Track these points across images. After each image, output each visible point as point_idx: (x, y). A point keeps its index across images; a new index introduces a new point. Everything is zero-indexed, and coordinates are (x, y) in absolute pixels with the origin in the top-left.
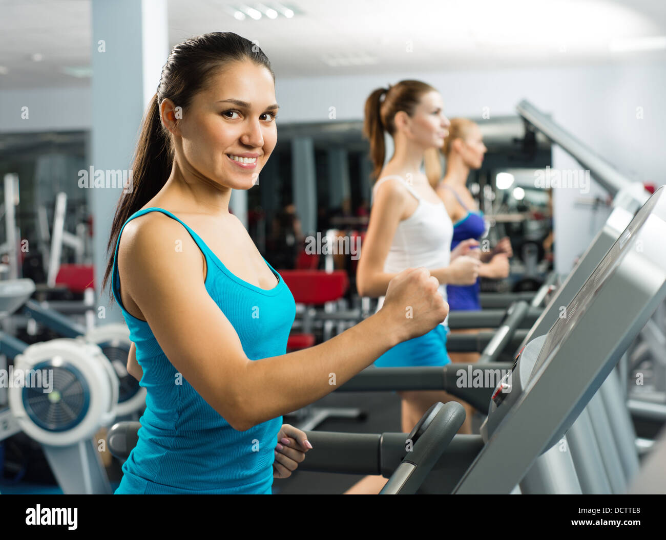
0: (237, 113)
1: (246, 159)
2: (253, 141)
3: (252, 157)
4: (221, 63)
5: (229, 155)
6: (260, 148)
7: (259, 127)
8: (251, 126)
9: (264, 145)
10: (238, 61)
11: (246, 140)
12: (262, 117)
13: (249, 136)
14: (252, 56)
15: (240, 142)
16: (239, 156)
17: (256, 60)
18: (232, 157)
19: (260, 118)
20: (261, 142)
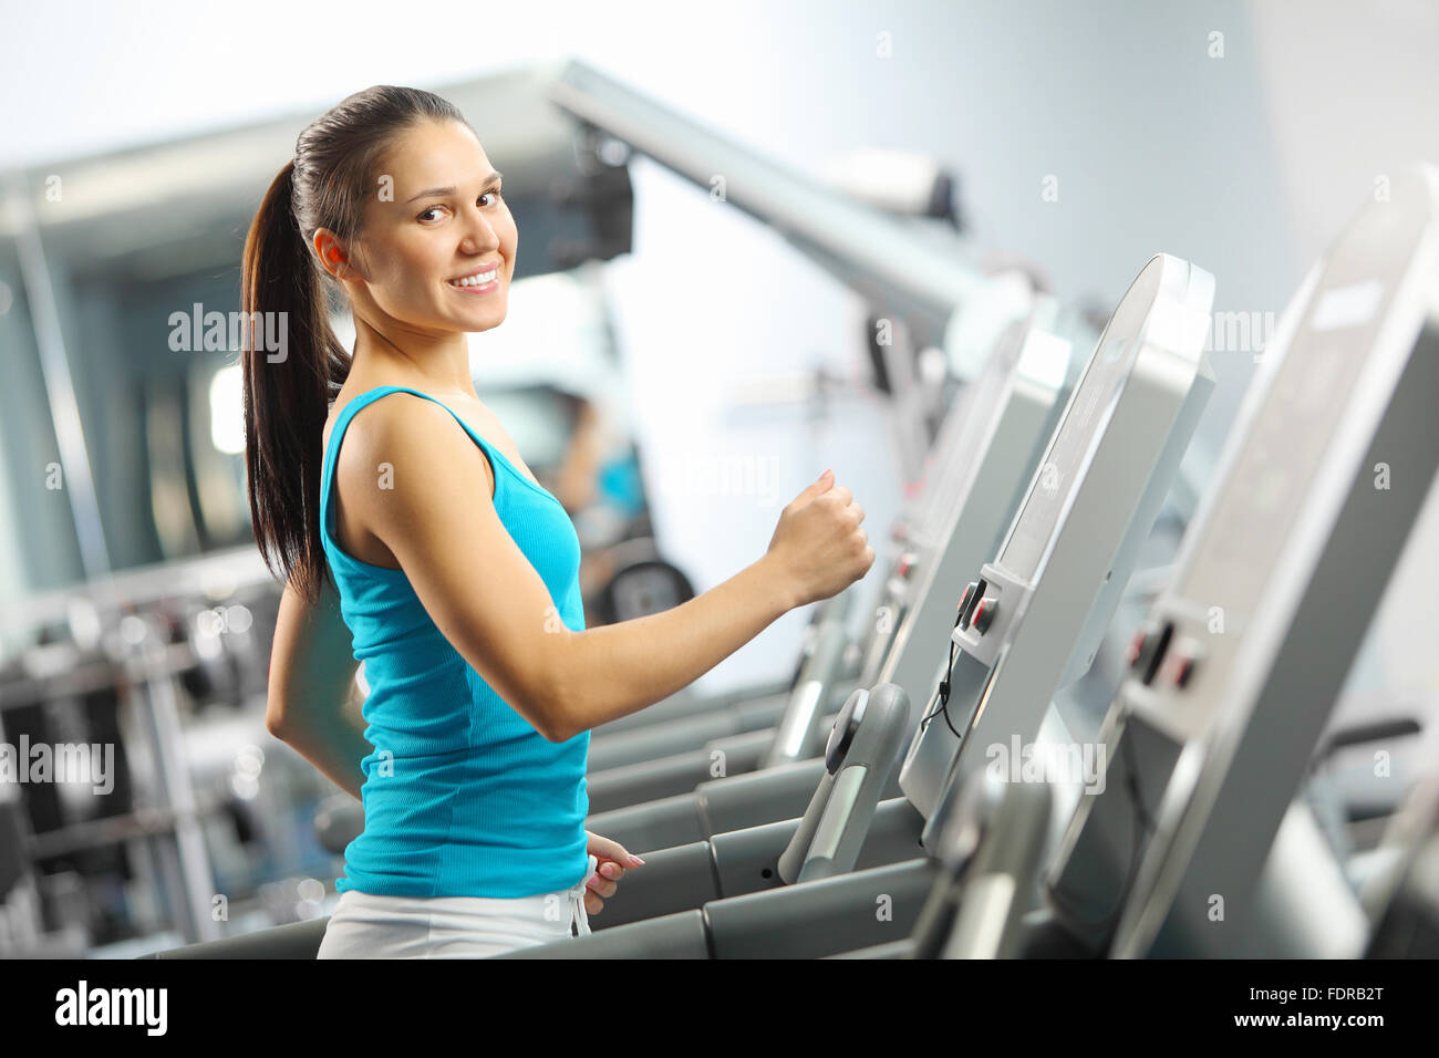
0: (441, 209)
1: (480, 276)
2: (481, 243)
3: (488, 269)
4: (386, 142)
5: (452, 282)
6: (495, 252)
7: (483, 218)
8: (467, 219)
9: (501, 244)
10: (413, 129)
11: (469, 245)
12: (481, 202)
13: (472, 238)
14: (428, 113)
15: (462, 253)
16: (468, 276)
17: (437, 117)
18: (457, 283)
19: (478, 206)
20: (495, 242)
